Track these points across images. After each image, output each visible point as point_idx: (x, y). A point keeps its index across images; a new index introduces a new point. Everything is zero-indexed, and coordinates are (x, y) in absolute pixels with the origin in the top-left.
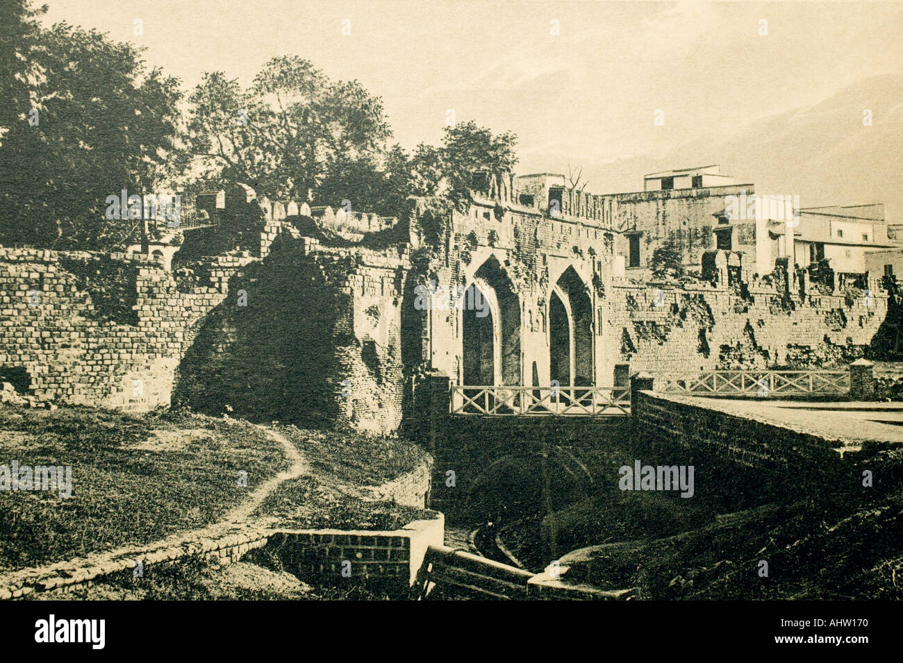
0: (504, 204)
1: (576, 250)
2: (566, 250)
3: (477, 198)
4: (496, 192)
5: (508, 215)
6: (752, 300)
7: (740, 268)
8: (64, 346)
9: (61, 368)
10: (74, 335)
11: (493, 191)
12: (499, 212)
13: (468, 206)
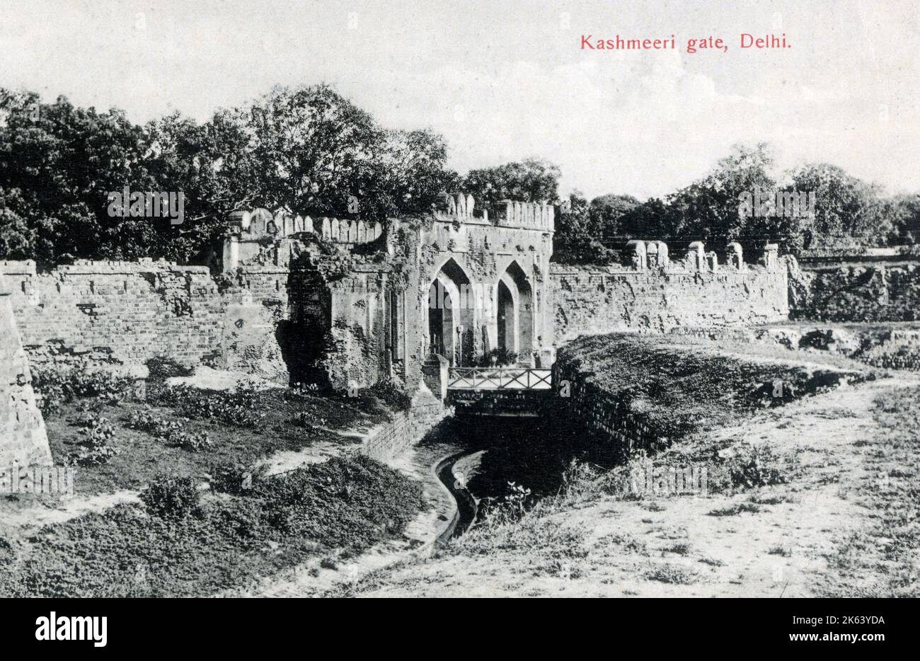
0: (460, 219)
1: (518, 248)
2: (511, 249)
3: (439, 216)
4: (454, 210)
5: (463, 228)
6: (667, 279)
7: (657, 254)
8: (142, 332)
9: (141, 347)
10: (148, 325)
11: (452, 211)
12: (456, 224)
13: (432, 223)
